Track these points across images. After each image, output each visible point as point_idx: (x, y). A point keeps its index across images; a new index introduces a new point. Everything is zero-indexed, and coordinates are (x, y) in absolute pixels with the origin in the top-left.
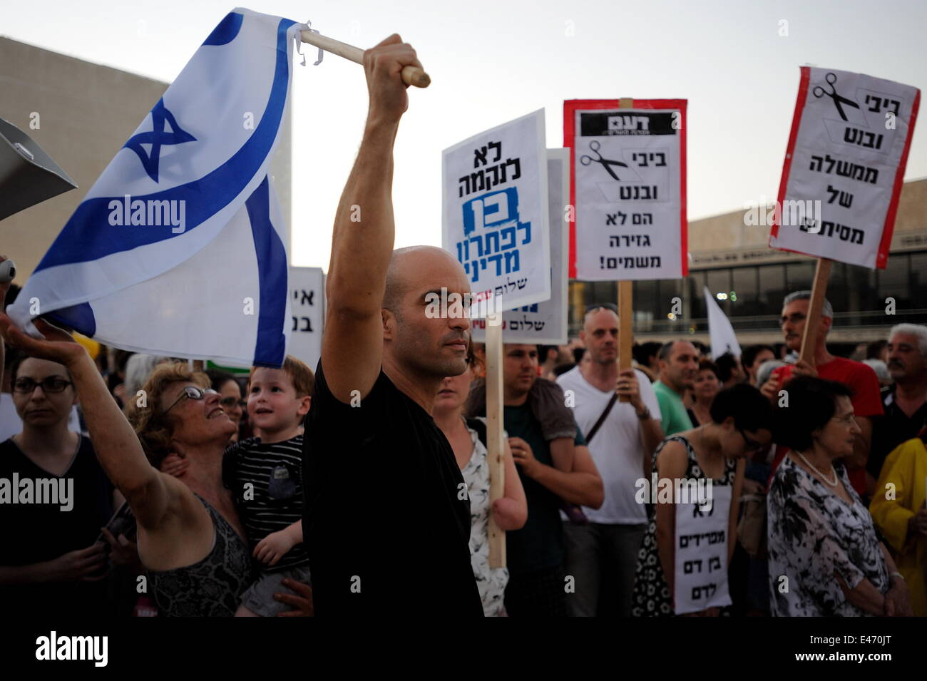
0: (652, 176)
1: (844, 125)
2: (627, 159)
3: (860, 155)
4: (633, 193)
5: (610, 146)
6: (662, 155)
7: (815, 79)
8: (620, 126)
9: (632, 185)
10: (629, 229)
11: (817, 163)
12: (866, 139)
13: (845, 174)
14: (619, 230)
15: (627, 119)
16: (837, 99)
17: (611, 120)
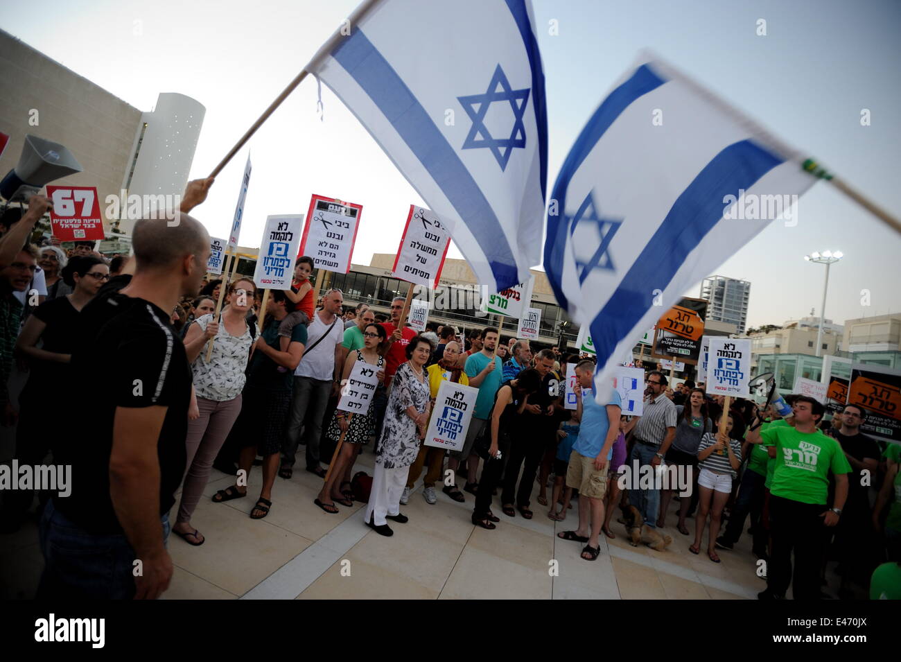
0: (342, 231)
1: (425, 231)
2: (333, 222)
3: (430, 243)
4: (332, 236)
5: (327, 215)
6: (348, 224)
7: (415, 211)
8: (333, 209)
9: (333, 233)
10: (327, 249)
11: (413, 244)
12: (434, 238)
13: (424, 250)
14: (323, 248)
15: (336, 207)
16: (424, 220)
17: (330, 206)
